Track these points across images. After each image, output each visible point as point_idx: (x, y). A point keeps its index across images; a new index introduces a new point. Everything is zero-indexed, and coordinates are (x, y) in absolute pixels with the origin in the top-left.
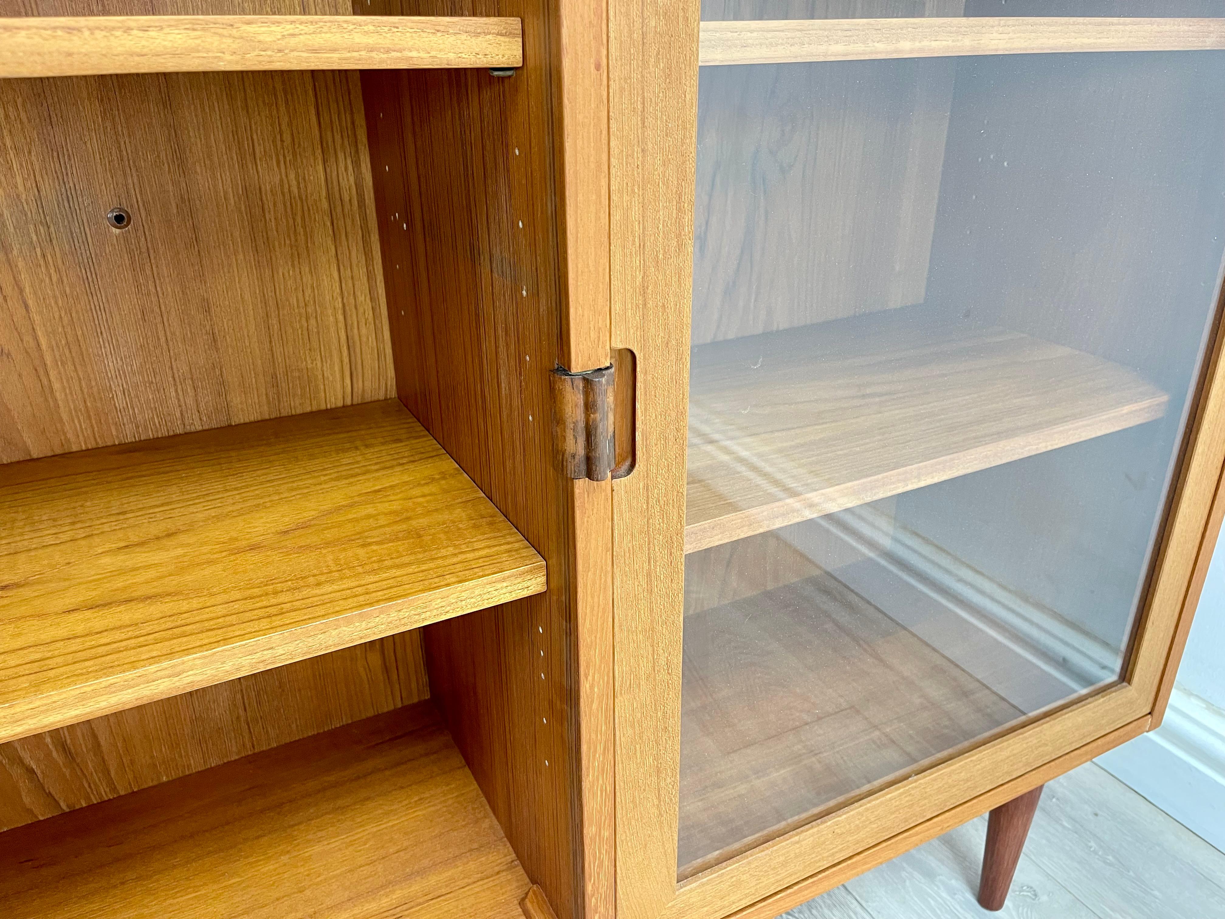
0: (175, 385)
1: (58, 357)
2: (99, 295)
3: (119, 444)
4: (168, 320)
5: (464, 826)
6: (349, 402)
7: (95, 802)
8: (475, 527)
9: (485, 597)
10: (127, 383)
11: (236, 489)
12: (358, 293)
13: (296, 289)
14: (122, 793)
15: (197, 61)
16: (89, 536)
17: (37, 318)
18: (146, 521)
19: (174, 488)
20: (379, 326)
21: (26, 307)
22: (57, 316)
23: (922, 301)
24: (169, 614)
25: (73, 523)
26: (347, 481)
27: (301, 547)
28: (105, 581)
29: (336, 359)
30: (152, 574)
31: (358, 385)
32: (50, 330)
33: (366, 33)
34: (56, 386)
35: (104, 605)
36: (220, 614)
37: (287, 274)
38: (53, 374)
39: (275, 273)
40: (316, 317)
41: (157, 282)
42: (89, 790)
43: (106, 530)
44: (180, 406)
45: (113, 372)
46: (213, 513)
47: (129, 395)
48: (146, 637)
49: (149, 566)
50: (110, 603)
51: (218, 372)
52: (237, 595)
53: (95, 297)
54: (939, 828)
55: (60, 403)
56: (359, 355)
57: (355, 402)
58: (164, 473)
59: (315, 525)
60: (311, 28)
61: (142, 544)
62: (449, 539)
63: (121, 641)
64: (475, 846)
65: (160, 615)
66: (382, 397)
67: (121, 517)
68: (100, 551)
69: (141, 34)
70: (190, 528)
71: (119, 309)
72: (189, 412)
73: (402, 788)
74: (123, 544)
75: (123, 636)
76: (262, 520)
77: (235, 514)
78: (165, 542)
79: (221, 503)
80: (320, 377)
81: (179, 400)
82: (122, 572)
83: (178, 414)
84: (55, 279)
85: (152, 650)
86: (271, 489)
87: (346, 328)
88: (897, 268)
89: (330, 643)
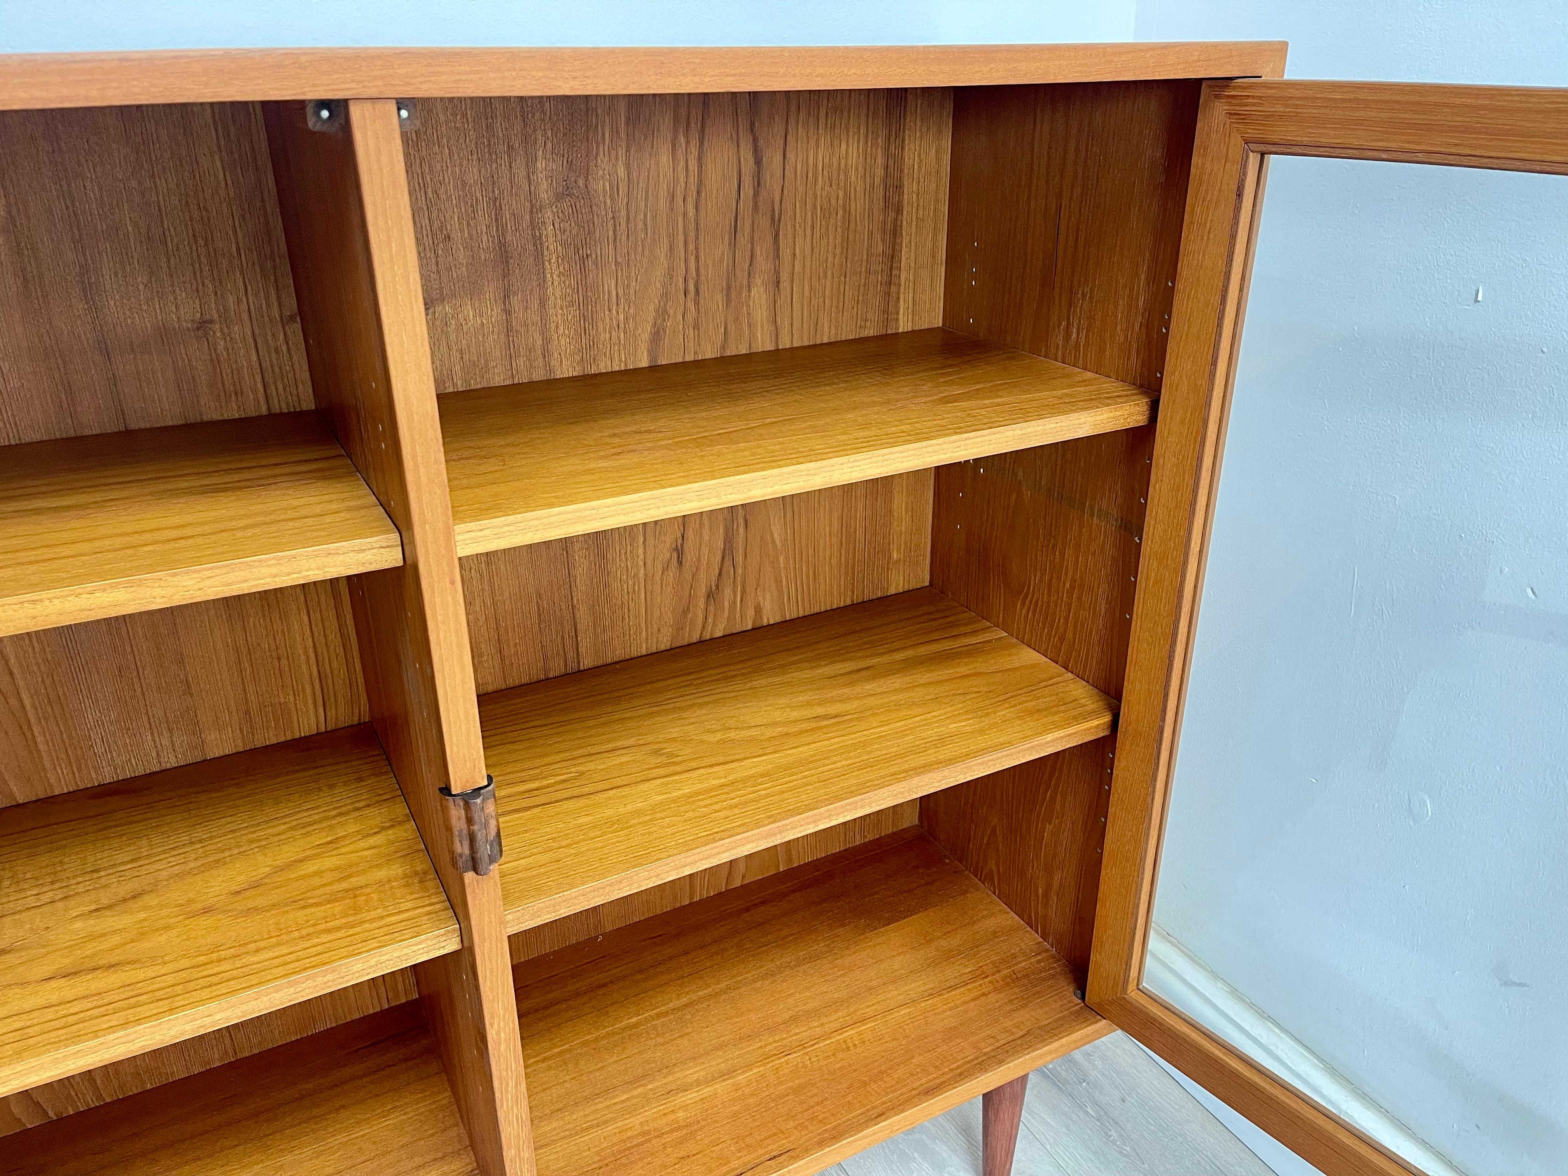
0: (151, 728)
1: (41, 715)
2: (79, 660)
3: (99, 786)
4: (143, 673)
5: (432, 1135)
6: (323, 729)
7: (82, 1109)
8: (407, 885)
9: (404, 958)
10: (105, 731)
11: (200, 841)
12: (328, 633)
13: (267, 636)
14: (108, 1100)
15: (133, 607)
16: (66, 897)
17: (21, 683)
18: (115, 880)
19: (144, 842)
20: (351, 660)
21: (11, 674)
22: (40, 679)
23: (927, 584)
24: (128, 983)
25: (52, 883)
26: (303, 831)
27: (249, 909)
28: (77, 947)
29: (309, 691)
30: (116, 940)
31: (331, 714)
32: (33, 692)
33: (269, 566)
34: (40, 739)
35: (75, 973)
36: (168, 984)
37: (257, 623)
38: (36, 730)
39: (246, 623)
40: (288, 657)
41: (133, 642)
42: (75, 1098)
43: (80, 890)
44: (156, 747)
45: (92, 723)
46: (177, 870)
47: (108, 741)
48: (107, 1007)
49: (114, 932)
50: (81, 971)
51: (192, 714)
52: (186, 963)
53: (75, 661)
54: (889, 1131)
55: (43, 753)
56: (331, 687)
57: (329, 729)
58: (136, 822)
59: (266, 884)
60: (224, 570)
61: (110, 907)
62: (381, 900)
63: (87, 1010)
64: (440, 1155)
65: (120, 984)
66: (356, 722)
67: (95, 875)
68: (74, 915)
69: (89, 596)
70: (153, 889)
71: (97, 668)
72: (165, 751)
73: (377, 1095)
74: (94, 907)
75: (90, 1005)
76: (220, 879)
77: (196, 872)
78: (132, 905)
79: (184, 858)
80: (293, 709)
81: (155, 741)
82: (91, 938)
83: (154, 754)
84: (37, 649)
85: (110, 1021)
86: (232, 841)
87: (318, 664)
88: (895, 556)
89: (262, 1007)
